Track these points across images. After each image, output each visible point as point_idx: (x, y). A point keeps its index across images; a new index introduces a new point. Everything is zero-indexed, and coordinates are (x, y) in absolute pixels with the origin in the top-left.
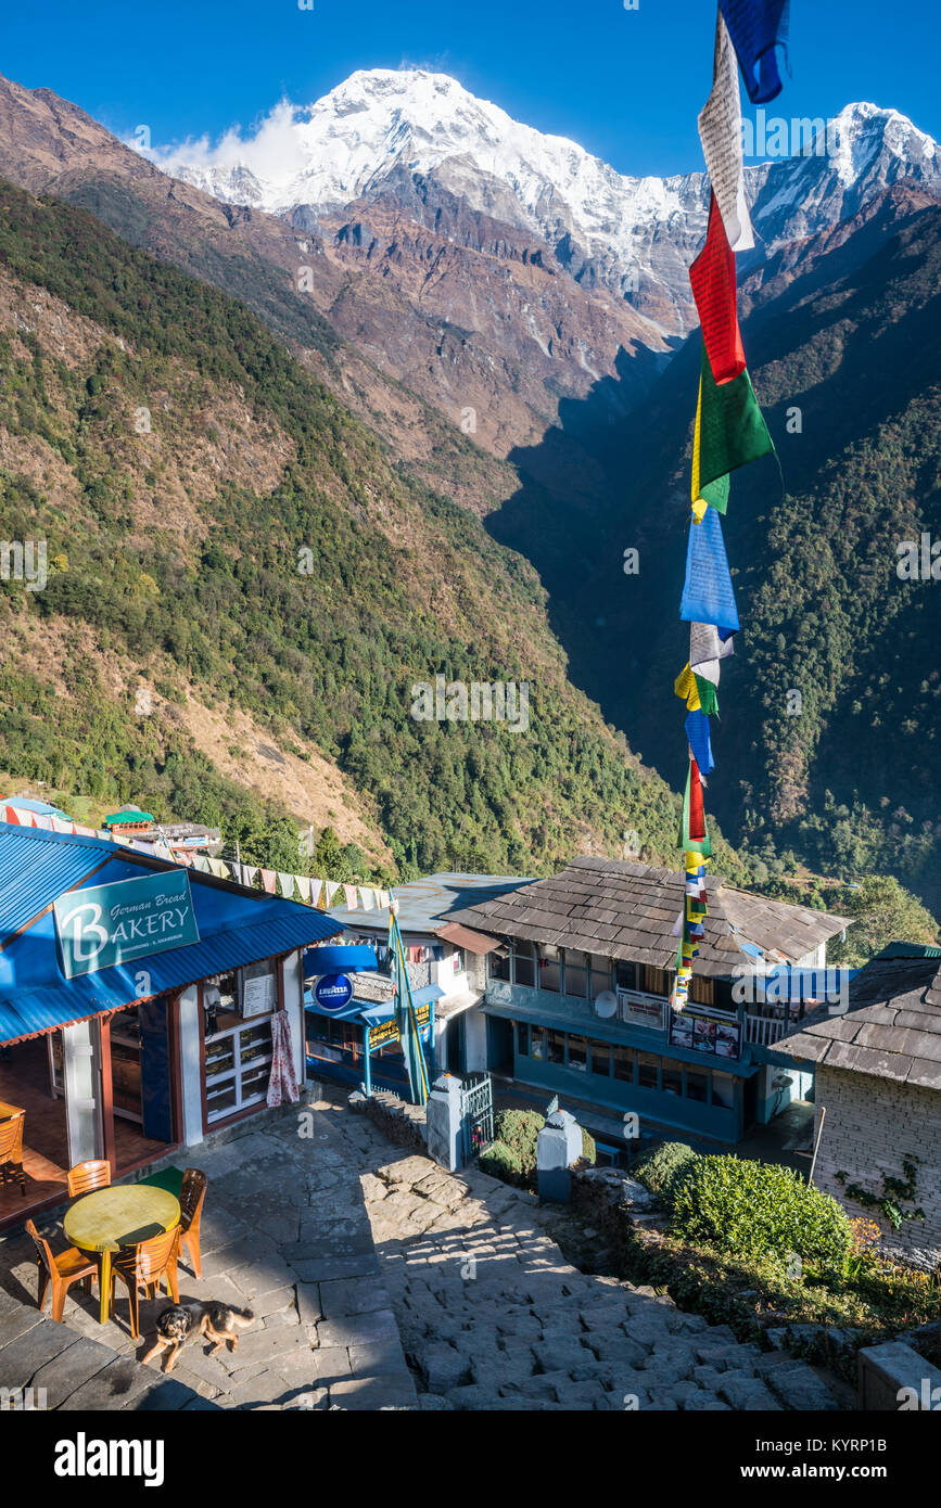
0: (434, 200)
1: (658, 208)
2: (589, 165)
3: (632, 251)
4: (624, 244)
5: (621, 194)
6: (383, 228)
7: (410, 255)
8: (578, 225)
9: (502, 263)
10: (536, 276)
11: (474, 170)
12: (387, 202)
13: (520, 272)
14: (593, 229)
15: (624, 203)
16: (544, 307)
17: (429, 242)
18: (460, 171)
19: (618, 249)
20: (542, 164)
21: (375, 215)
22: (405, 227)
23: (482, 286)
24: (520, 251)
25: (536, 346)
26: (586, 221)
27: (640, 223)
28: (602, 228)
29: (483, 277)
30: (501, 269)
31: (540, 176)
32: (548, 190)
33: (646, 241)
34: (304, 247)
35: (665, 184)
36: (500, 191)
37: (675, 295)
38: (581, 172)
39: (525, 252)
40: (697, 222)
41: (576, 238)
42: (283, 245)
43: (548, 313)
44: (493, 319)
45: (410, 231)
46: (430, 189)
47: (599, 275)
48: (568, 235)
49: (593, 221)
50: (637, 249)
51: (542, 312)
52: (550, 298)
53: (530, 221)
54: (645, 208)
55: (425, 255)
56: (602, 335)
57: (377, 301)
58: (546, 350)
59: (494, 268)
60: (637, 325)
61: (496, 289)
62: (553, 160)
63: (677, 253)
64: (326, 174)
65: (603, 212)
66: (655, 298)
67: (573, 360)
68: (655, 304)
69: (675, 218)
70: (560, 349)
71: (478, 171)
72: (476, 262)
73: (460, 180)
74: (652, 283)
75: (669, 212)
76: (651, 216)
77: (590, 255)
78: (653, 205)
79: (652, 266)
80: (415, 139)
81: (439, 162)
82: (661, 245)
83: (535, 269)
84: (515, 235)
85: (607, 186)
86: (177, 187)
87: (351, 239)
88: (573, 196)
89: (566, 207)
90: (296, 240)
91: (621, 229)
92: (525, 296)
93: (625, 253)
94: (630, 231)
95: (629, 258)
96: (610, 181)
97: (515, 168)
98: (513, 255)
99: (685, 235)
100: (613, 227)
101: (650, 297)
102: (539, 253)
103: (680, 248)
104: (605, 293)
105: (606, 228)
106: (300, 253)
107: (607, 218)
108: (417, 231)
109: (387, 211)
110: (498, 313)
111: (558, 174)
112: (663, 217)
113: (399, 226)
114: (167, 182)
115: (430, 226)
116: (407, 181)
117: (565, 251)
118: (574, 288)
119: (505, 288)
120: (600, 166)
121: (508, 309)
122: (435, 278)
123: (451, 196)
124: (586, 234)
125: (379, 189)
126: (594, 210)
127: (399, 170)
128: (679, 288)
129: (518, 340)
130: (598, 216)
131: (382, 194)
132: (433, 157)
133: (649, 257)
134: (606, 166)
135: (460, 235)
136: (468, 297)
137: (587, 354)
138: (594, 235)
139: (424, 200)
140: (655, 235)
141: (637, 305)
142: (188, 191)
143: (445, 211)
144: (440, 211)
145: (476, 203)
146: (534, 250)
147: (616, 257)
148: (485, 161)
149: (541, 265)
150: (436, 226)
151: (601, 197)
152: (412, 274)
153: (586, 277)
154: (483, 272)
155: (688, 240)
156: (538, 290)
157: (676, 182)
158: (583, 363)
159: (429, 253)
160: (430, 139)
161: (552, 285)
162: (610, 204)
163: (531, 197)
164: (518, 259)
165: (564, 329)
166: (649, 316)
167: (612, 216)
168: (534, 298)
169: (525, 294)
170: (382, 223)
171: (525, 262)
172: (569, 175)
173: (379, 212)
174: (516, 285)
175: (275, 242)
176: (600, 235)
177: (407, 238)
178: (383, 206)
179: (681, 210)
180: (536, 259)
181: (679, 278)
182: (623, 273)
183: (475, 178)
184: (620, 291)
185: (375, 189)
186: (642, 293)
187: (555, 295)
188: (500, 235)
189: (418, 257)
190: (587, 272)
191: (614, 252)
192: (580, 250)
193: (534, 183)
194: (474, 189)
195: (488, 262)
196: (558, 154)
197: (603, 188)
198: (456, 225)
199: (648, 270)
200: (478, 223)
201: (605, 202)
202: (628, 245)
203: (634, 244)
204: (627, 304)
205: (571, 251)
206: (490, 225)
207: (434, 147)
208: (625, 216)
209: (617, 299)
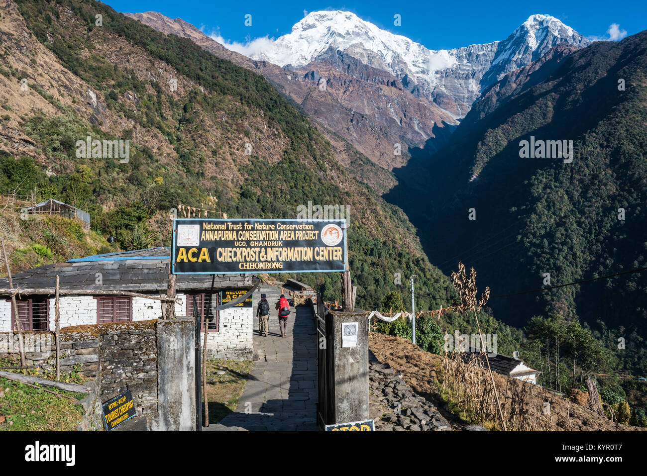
0: (347, 61)
1: (446, 62)
2: (415, 46)
3: (435, 81)
4: (432, 79)
5: (429, 57)
6: (324, 73)
7: (336, 83)
8: (410, 71)
9: (378, 86)
10: (393, 91)
11: (364, 49)
12: (325, 62)
13: (386, 90)
14: (417, 73)
15: (430, 61)
16: (398, 104)
17: (345, 78)
18: (357, 50)
19: (429, 81)
20: (394, 46)
21: (321, 68)
22: (334, 72)
23: (369, 96)
24: (386, 81)
25: (395, 121)
26: (414, 69)
27: (438, 69)
28: (421, 72)
29: (369, 92)
30: (378, 88)
31: (393, 51)
32: (397, 57)
33: (442, 77)
34: (289, 77)
35: (449, 52)
36: (375, 57)
37: (456, 99)
38: (411, 49)
39: (388, 81)
40: (464, 68)
41: (410, 76)
42: (281, 77)
43: (399, 107)
44: (374, 110)
45: (336, 74)
46: (345, 56)
47: (421, 92)
48: (406, 75)
49: (417, 69)
50: (438, 80)
51: (397, 106)
52: (400, 100)
53: (389, 70)
55: (343, 83)
56: (425, 116)
57: (323, 99)
58: (399, 123)
59: (374, 88)
60: (439, 113)
61: (376, 97)
62: (398, 45)
63: (456, 81)
64: (298, 54)
65: (421, 65)
66: (447, 101)
67: (412, 128)
68: (447, 103)
70: (406, 123)
72: (366, 86)
73: (357, 54)
74: (445, 94)
75: (451, 64)
77: (416, 83)
79: (445, 87)
80: (337, 38)
81: (348, 46)
82: (449, 78)
83: (393, 88)
84: (383, 74)
86: (234, 54)
87: (310, 78)
88: (408, 59)
89: (405, 63)
90: (286, 74)
91: (430, 73)
92: (389, 100)
93: (432, 82)
94: (434, 73)
95: (434, 84)
96: (424, 52)
97: (381, 48)
98: (383, 83)
99: (459, 73)
100: (426, 72)
101: (445, 100)
102: (394, 81)
103: (457, 79)
104: (424, 99)
105: (423, 72)
106: (287, 80)
107: (424, 68)
108: (339, 73)
109: (326, 66)
110: (377, 107)
111: (400, 50)
112: (449, 66)
113: (331, 72)
114: (229, 53)
115: (345, 72)
116: (335, 53)
117: (406, 82)
118: (411, 96)
119: (379, 96)
120: (419, 46)
121: (381, 105)
122: (348, 93)
123: (354, 59)
124: (414, 75)
125: (322, 57)
126: (417, 65)
127: (331, 49)
128: (457, 96)
129: (386, 119)
130: (419, 67)
131: (323, 59)
132: (345, 44)
133: (443, 83)
134: (422, 46)
135: (358, 75)
136: (363, 101)
137: (418, 124)
138: (418, 75)
139: (342, 61)
140: (446, 74)
141: (439, 104)
142: (238, 56)
143: (351, 65)
144: (349, 65)
145: (365, 61)
146: (392, 80)
147: (428, 84)
148: (368, 45)
149: (395, 87)
150: (348, 71)
151: (420, 59)
152: (337, 92)
153: (416, 93)
154: (370, 90)
155: (461, 76)
156: (394, 97)
157: (454, 51)
158: (416, 128)
159: (345, 82)
160: (344, 38)
161: (401, 95)
162: (424, 62)
163: (389, 60)
164: (385, 84)
165: (407, 114)
166: (444, 109)
167: (426, 67)
168: (393, 100)
169: (389, 99)
170: (324, 71)
171: (388, 85)
172: (405, 50)
173: (322, 66)
174: (384, 95)
175: (276, 75)
176: (421, 75)
177: (335, 76)
178: (324, 64)
179: (457, 63)
180: (393, 84)
181: (458, 92)
182: (432, 91)
183: (364, 52)
184: (431, 99)
185: (320, 57)
186: (441, 99)
187: (402, 99)
188: (376, 75)
189: (340, 84)
190: (416, 90)
191: (427, 82)
192: (412, 81)
193: (390, 54)
194: (364, 57)
195: (371, 86)
196: (400, 42)
197: (422, 55)
198: (356, 71)
199: (443, 89)
200: (366, 70)
201: (422, 61)
202: (434, 79)
203: (436, 78)
204: (434, 104)
205: (408, 82)
206: (372, 71)
207: (345, 41)
208: (431, 67)
209: (430, 102)
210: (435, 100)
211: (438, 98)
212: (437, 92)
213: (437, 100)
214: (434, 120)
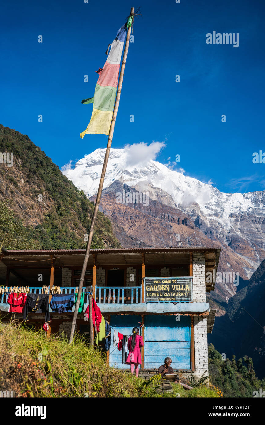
1: (241, 206)
2: (207, 188)
3: (230, 224)
5: (222, 200)
6: (108, 206)
7: (121, 218)
8: (202, 213)
10: (184, 230)
11: (152, 187)
12: (110, 195)
13: (176, 228)
14: (210, 215)
15: (224, 204)
18: (146, 187)
19: (223, 224)
20: (185, 187)
21: (105, 201)
23: (158, 232)
24: (176, 218)
26: (206, 212)
27: (233, 212)
28: (214, 215)
29: (158, 229)
30: (167, 225)
31: (184, 192)
33: (237, 220)
35: (244, 196)
36: (164, 196)
37: (253, 244)
39: (179, 219)
40: (261, 212)
41: (202, 218)
46: (132, 191)
47: (214, 234)
48: (198, 217)
49: (210, 212)
50: (232, 224)
52: (192, 239)
54: (235, 206)
55: (129, 218)
59: (163, 225)
60: (235, 258)
61: (165, 234)
62: (189, 186)
63: (252, 225)
65: (214, 208)
66: (243, 245)
68: (243, 248)
69: (250, 210)
71: (154, 188)
72: (155, 222)
74: (241, 238)
75: (247, 208)
76: (238, 209)
77: (209, 226)
78: (238, 205)
79: (241, 231)
80: (124, 175)
81: (136, 183)
82: (244, 222)
83: (184, 227)
84: (174, 211)
85: (216, 197)
88: (200, 201)
89: (196, 204)
91: (224, 215)
93: (227, 225)
94: (228, 216)
95: (229, 228)
96: (217, 195)
97: (171, 188)
98: (173, 220)
99: (256, 217)
100: (220, 215)
101: (241, 245)
102: (186, 219)
103: (254, 223)
104: (218, 242)
105: (216, 215)
107: (217, 210)
108: (125, 208)
109: (110, 199)
111: (193, 192)
112: (244, 209)
116: (121, 187)
117: (198, 223)
118: (204, 237)
119: (169, 234)
120: (212, 188)
121: (171, 244)
122: (134, 228)
124: (207, 217)
125: (107, 191)
126: (210, 207)
127: (117, 183)
128: (255, 241)
130: (212, 210)
131: (108, 192)
132: (133, 182)
133: (239, 227)
134: (215, 188)
135: (146, 211)
136: (151, 237)
138: (211, 218)
140: (241, 217)
141: (235, 249)
145: (153, 198)
146: (183, 218)
147: (222, 227)
148: (157, 184)
149: (187, 225)
150: (135, 207)
151: (213, 201)
153: (209, 234)
154: (158, 226)
155: (258, 220)
156: (186, 236)
157: (250, 195)
159: (131, 217)
160: (131, 175)
161: (193, 234)
162: (218, 204)
164: (175, 222)
166: (241, 254)
167: (219, 210)
168: (184, 239)
170: (108, 204)
171: (178, 223)
173: (106, 200)
174: (174, 233)
176: (214, 218)
177: (120, 210)
178: (108, 197)
179: (253, 207)
180: (184, 222)
181: (255, 237)
182: (226, 234)
183: (153, 190)
184: (225, 242)
185: (105, 191)
186: (237, 243)
187: (194, 238)
188: (166, 211)
189: (125, 219)
190: (209, 232)
191: (221, 225)
192: (204, 223)
193: (180, 194)
194: (152, 195)
195: (160, 222)
196: (191, 184)
197: (214, 198)
199: (239, 233)
200: (155, 206)
201: (215, 203)
202: (228, 222)
203: (231, 222)
204: (230, 248)
205: (200, 223)
206: (161, 207)
207: (133, 178)
208: (225, 210)
209: (224, 246)
210: (230, 244)
211: (233, 242)
212: (232, 236)
213: (233, 244)
214: (230, 263)
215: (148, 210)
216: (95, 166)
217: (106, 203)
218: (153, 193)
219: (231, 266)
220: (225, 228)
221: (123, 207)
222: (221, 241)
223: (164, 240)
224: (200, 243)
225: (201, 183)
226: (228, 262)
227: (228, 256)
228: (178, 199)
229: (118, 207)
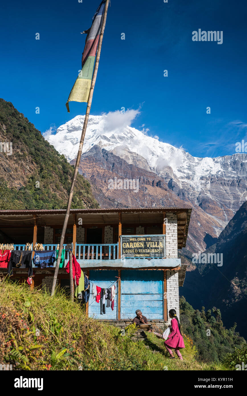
0: (112, 160)
1: (211, 169)
2: (179, 152)
3: (200, 186)
5: (194, 164)
6: (87, 169)
7: (100, 180)
8: (175, 176)
10: (158, 191)
11: (129, 152)
12: (90, 159)
13: (151, 190)
14: (182, 178)
15: (195, 168)
16: (163, 204)
17: (109, 175)
18: (123, 152)
19: (194, 186)
20: (159, 152)
21: (84, 164)
22: (98, 169)
23: (134, 194)
24: (151, 180)
26: (179, 175)
27: (204, 175)
28: (186, 177)
30: (143, 187)
31: (158, 156)
33: (207, 183)
35: (214, 160)
36: (140, 160)
37: (221, 204)
38: (176, 155)
39: (153, 182)
40: (230, 175)
41: (174, 180)
45: (100, 171)
46: (109, 155)
47: (186, 196)
48: (171, 179)
49: (182, 175)
50: (203, 186)
51: (162, 206)
52: (165, 200)
53: (154, 173)
54: (205, 169)
55: (107, 181)
60: (205, 217)
61: (140, 196)
62: (163, 151)
63: (221, 187)
65: (186, 171)
66: (213, 206)
68: (212, 208)
69: (220, 173)
73: (122, 154)
74: (211, 199)
75: (216, 171)
76: (208, 172)
77: (181, 188)
78: (209, 168)
79: (211, 193)
80: (102, 140)
81: (113, 148)
82: (214, 184)
83: (158, 189)
84: (149, 174)
85: (187, 161)
88: (173, 164)
89: (170, 168)
91: (195, 178)
93: (198, 187)
94: (199, 179)
95: (200, 190)
96: (189, 159)
97: (146, 152)
98: (148, 183)
99: (225, 180)
100: (191, 177)
101: (210, 206)
102: (160, 182)
103: (223, 185)
104: (190, 203)
105: (188, 177)
107: (188, 174)
108: (103, 171)
109: (90, 163)
110: (141, 206)
111: (167, 156)
112: (214, 173)
113: (95, 169)
115: (109, 170)
116: (99, 152)
117: (171, 185)
118: (177, 198)
119: (144, 195)
120: (184, 153)
121: (146, 204)
123: (118, 158)
124: (180, 180)
125: (86, 155)
126: (182, 170)
127: (96, 148)
128: (223, 202)
130: (184, 173)
131: (87, 156)
132: (110, 146)
133: (209, 189)
134: (187, 153)
135: (123, 174)
136: (127, 198)
138: (183, 180)
139: (107, 160)
140: (211, 180)
141: (205, 209)
143: (116, 164)
144: (114, 164)
145: (130, 162)
146: (158, 181)
147: (193, 189)
148: (133, 149)
149: (161, 187)
150: (112, 169)
151: (185, 165)
153: (181, 196)
155: (226, 182)
156: (160, 197)
157: (219, 159)
160: (109, 140)
161: (166, 195)
162: (190, 168)
164: (150, 184)
166: (210, 214)
167: (191, 173)
168: (158, 200)
169: (154, 199)
170: (87, 168)
171: (153, 185)
172: (170, 156)
173: (85, 163)
174: (149, 195)
176: (186, 180)
177: (98, 173)
178: (88, 161)
179: (222, 170)
180: (159, 184)
181: (224, 198)
182: (197, 196)
183: (129, 155)
184: (196, 203)
185: (84, 155)
186: (207, 204)
187: (168, 199)
188: (141, 174)
189: (103, 181)
190: (181, 193)
191: (192, 187)
192: (177, 185)
193: (155, 159)
194: (129, 159)
196: (165, 148)
197: (186, 162)
198: (121, 170)
199: (209, 195)
200: (131, 169)
201: (187, 167)
202: (199, 184)
203: (201, 184)
204: (200, 208)
205: (173, 185)
206: (136, 170)
207: (111, 143)
208: (197, 173)
209: (195, 206)
210: (200, 205)
211: (203, 203)
212: (203, 197)
213: (203, 205)
214: (200, 223)
215: (124, 173)
216: (75, 132)
217: (85, 166)
218: (130, 157)
219: (201, 225)
220: (196, 190)
221: (101, 171)
222: (192, 202)
223: (140, 201)
224: (173, 204)
225: (174, 148)
226: (198, 221)
227: (199, 215)
228: (153, 163)
229: (96, 170)
